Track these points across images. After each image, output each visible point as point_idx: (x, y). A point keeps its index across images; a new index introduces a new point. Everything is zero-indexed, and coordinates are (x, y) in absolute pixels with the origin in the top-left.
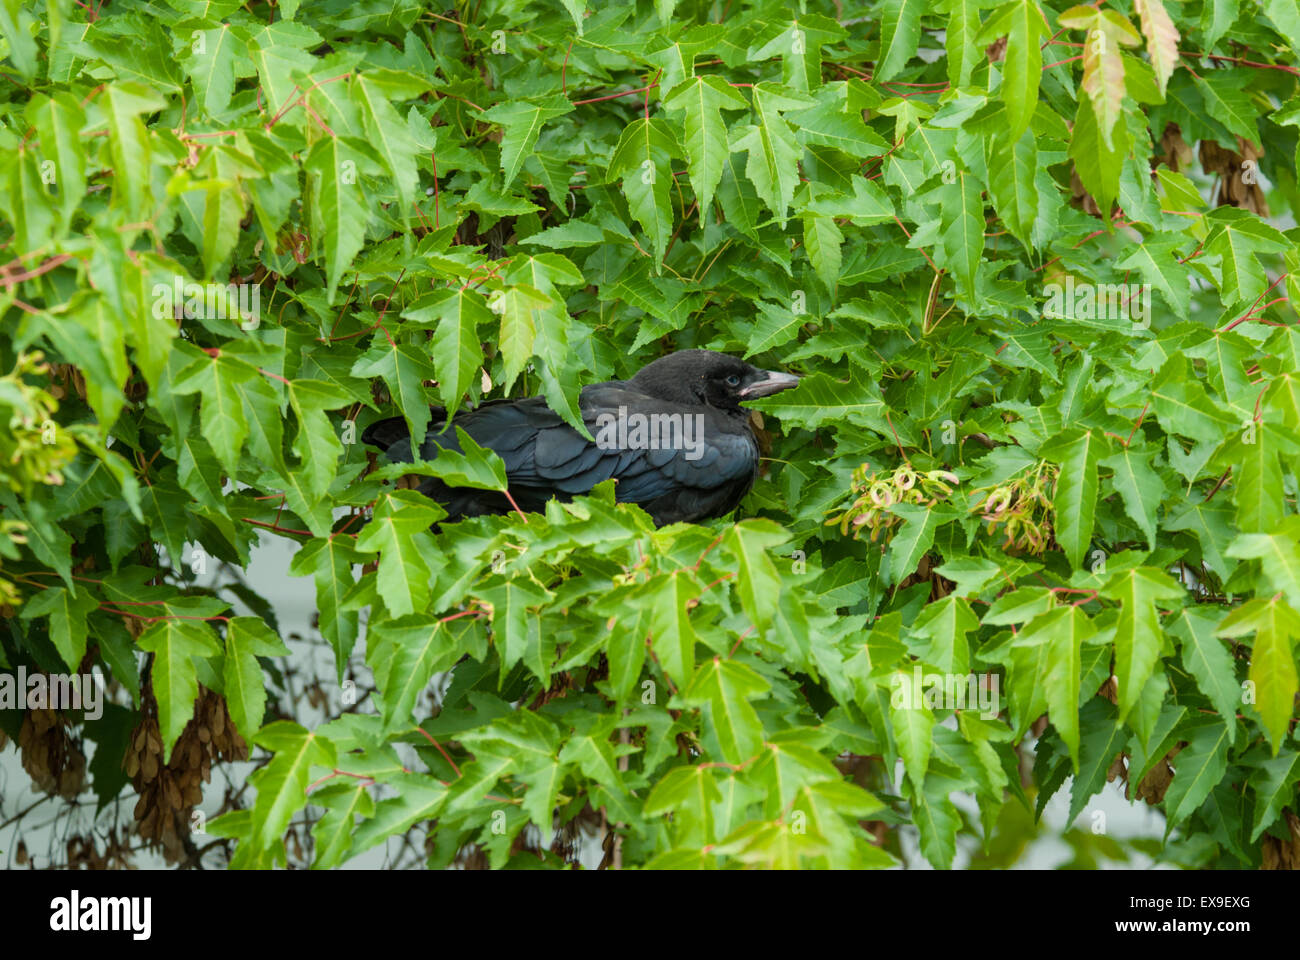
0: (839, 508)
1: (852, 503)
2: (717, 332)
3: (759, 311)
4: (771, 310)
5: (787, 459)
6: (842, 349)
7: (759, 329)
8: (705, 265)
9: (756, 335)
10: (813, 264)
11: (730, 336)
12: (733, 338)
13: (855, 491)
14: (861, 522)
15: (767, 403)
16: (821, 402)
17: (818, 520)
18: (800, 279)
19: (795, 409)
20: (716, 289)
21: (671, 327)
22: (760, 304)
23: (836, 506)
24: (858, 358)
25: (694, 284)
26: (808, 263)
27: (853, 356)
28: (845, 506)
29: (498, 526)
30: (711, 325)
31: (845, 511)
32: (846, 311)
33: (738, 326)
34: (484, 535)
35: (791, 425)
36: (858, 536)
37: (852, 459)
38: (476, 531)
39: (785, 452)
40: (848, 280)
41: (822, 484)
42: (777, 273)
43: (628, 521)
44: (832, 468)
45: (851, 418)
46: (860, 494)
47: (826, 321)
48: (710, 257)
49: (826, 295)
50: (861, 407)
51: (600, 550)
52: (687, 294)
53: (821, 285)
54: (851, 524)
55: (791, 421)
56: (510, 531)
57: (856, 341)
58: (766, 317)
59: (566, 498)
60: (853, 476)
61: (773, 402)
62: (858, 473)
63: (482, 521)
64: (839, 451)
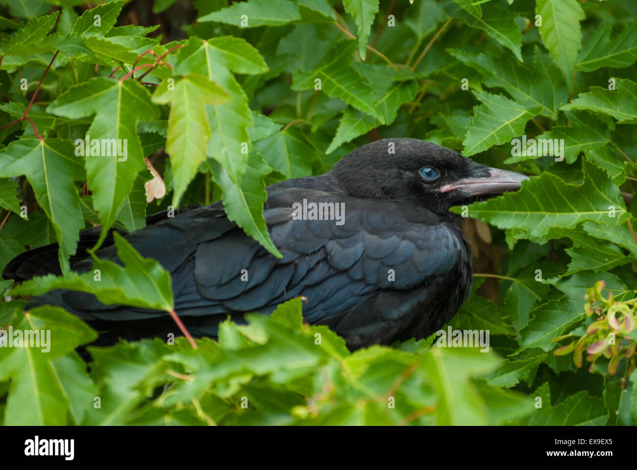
0: (571, 334)
1: (585, 328)
2: (434, 127)
3: (479, 103)
4: (493, 102)
5: (515, 275)
6: (579, 146)
7: (477, 124)
8: (421, 48)
9: (473, 132)
10: (547, 46)
11: (447, 132)
12: (451, 134)
13: (589, 314)
14: (597, 351)
15: (485, 208)
16: (549, 208)
17: (547, 349)
18: (531, 66)
19: (516, 216)
20: (432, 77)
21: (377, 121)
22: (480, 94)
23: (567, 333)
24: (597, 157)
25: (407, 72)
26: (542, 47)
27: (591, 155)
28: (578, 332)
29: (160, 352)
30: (428, 120)
31: (577, 338)
32: (582, 103)
33: (456, 120)
34: (142, 362)
35: (518, 237)
36: (594, 368)
37: (588, 277)
38: (134, 357)
39: (512, 269)
40: (588, 66)
41: (552, 306)
42: (504, 58)
43: (310, 344)
44: (564, 288)
45: (587, 228)
46: (595, 317)
47: (561, 113)
48: (426, 40)
49: (562, 84)
50: (596, 214)
51: (279, 379)
52: (397, 83)
53: (556, 72)
54: (585, 354)
55: (517, 231)
56: (175, 358)
57: (594, 137)
58: (486, 110)
59: (239, 318)
60: (586, 297)
61: (490, 207)
62: (592, 293)
63: (144, 347)
64: (572, 267)
